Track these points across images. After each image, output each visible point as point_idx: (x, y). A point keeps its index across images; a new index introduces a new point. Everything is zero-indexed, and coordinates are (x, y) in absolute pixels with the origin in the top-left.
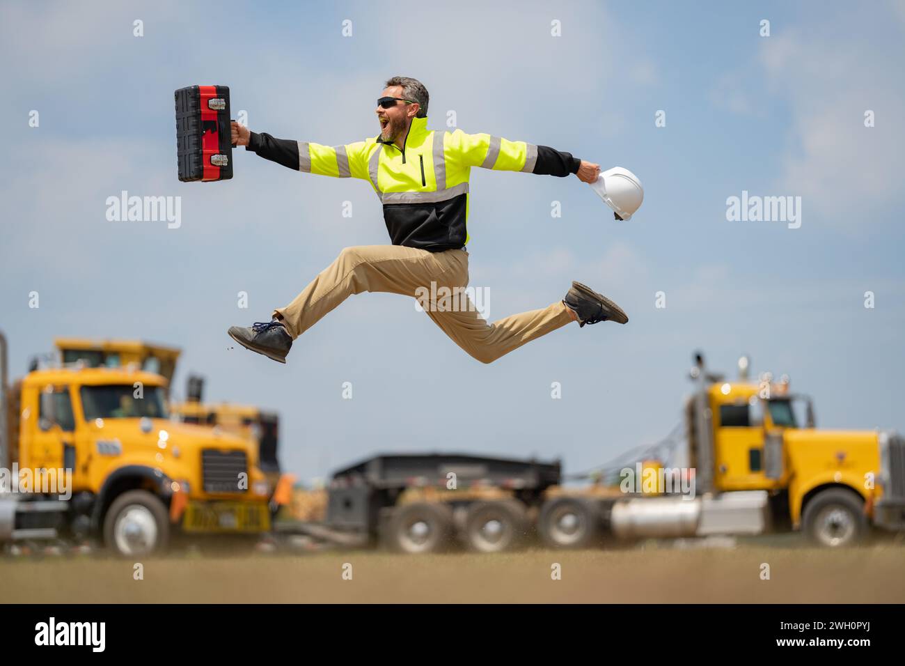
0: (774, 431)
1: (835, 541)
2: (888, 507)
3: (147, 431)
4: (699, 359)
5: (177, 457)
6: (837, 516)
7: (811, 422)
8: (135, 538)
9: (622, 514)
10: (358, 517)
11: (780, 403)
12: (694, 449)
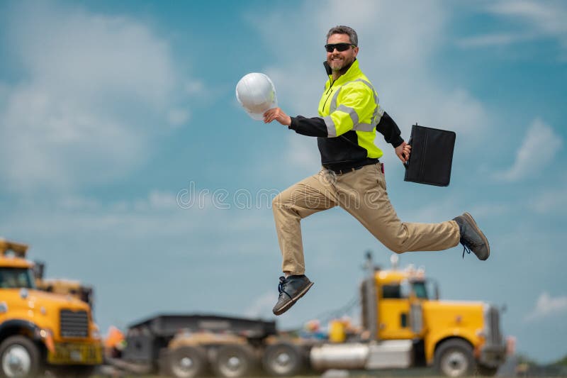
0: (417, 302)
1: (455, 373)
2: (488, 351)
3: (24, 297)
4: (369, 256)
5: (44, 314)
6: (456, 356)
7: (437, 297)
8: (16, 367)
9: (319, 354)
10: (146, 354)
11: (419, 284)
12: (365, 313)
